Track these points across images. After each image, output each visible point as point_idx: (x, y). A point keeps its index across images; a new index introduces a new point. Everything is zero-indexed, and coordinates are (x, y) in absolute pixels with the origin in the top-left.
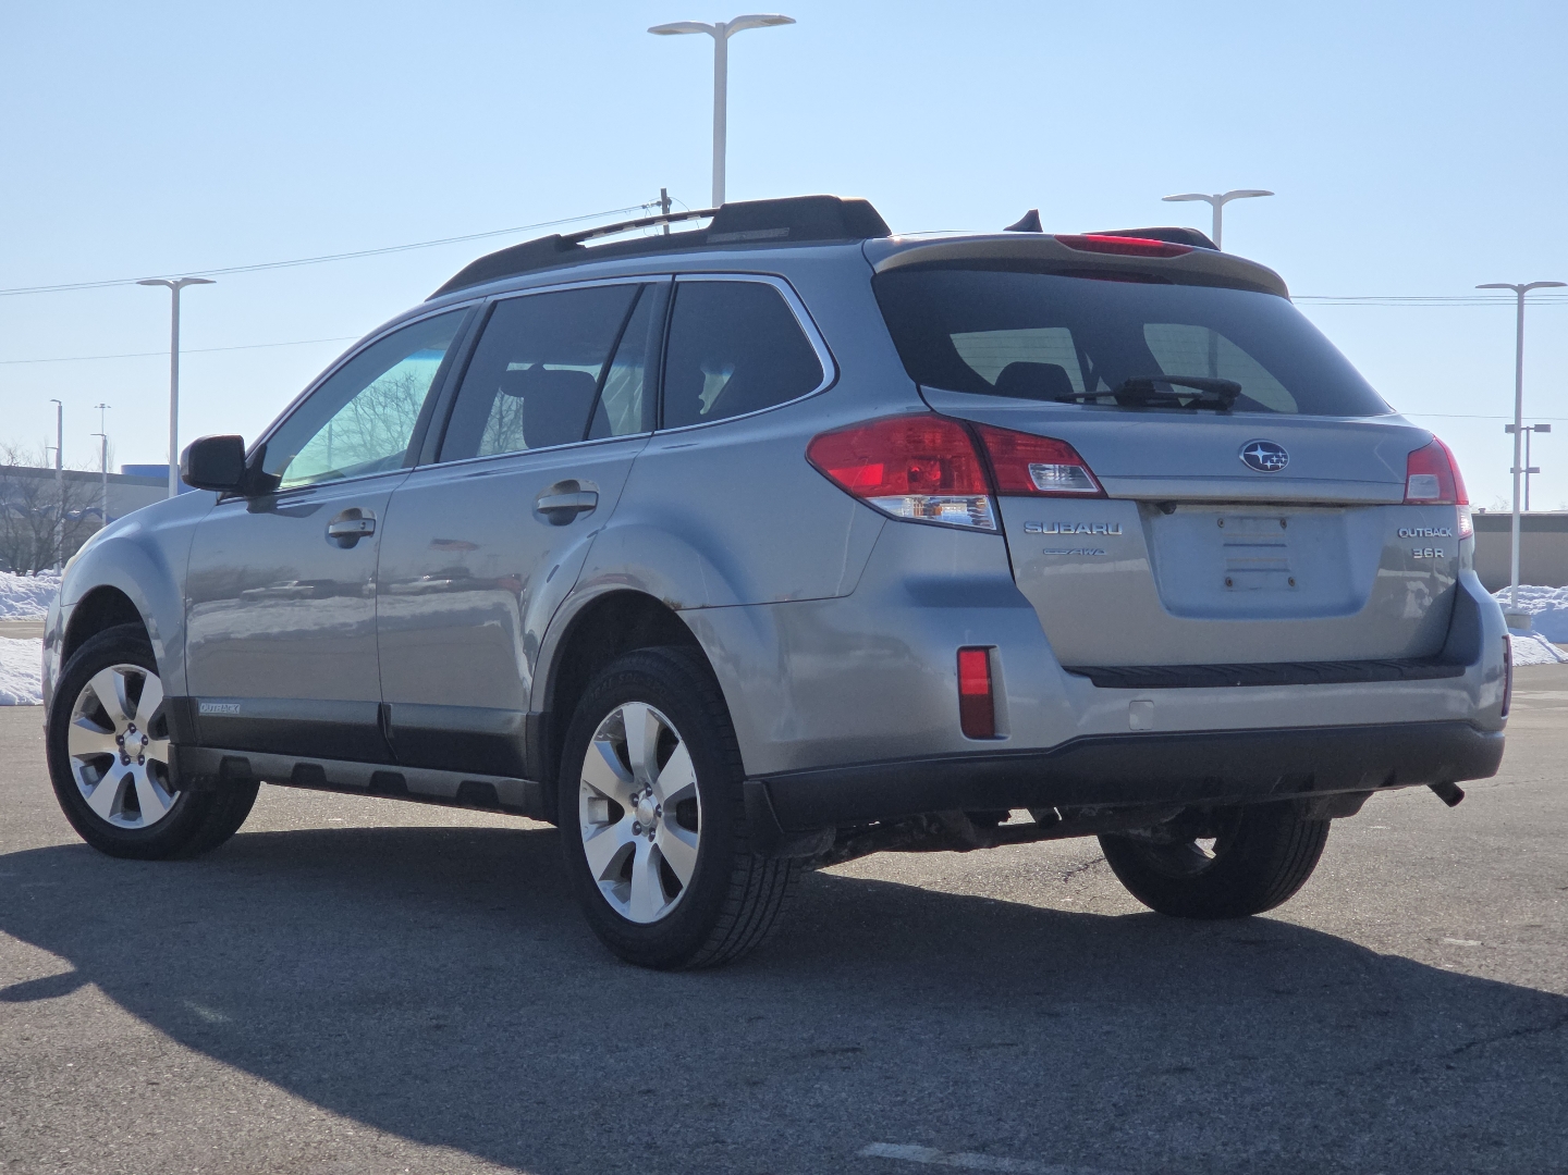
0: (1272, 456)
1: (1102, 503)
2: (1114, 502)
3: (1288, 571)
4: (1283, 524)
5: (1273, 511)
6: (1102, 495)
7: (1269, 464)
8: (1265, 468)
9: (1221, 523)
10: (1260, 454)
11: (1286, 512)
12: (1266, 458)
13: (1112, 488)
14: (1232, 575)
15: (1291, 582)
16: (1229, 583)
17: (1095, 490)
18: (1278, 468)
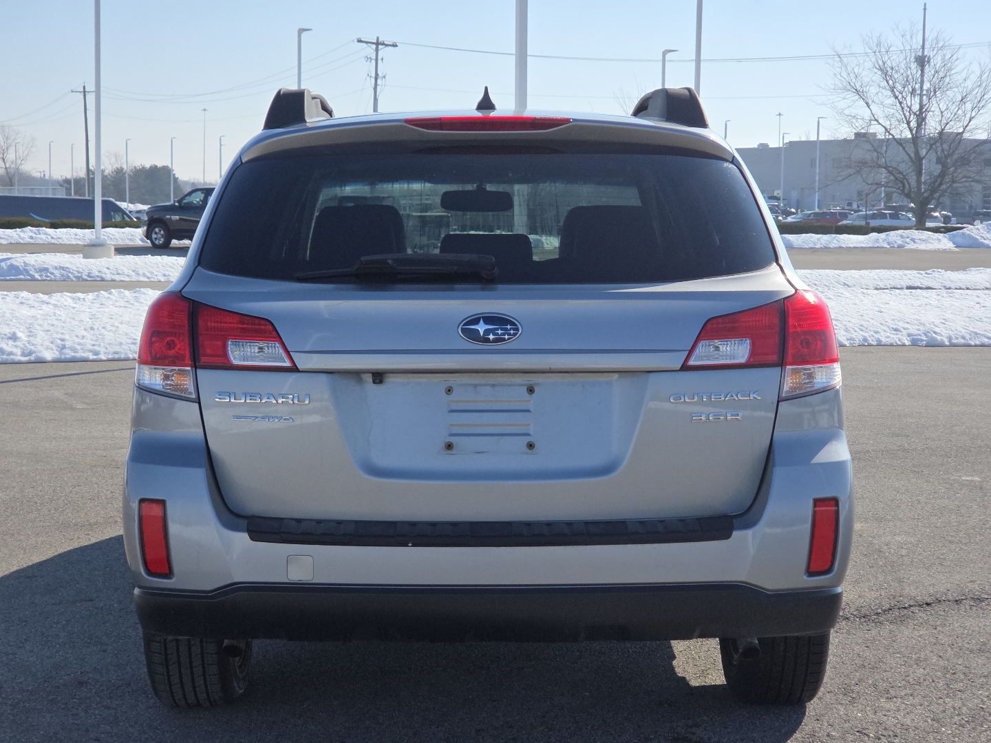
0: (497, 329)
1: (294, 376)
2: (304, 374)
3: (528, 435)
4: (531, 390)
5: (518, 379)
6: (294, 369)
7: (491, 337)
8: (488, 340)
9: (449, 391)
10: (481, 328)
11: (534, 379)
12: (487, 332)
13: (303, 362)
14: (453, 440)
15: (531, 446)
16: (449, 446)
17: (287, 364)
18: (504, 340)
